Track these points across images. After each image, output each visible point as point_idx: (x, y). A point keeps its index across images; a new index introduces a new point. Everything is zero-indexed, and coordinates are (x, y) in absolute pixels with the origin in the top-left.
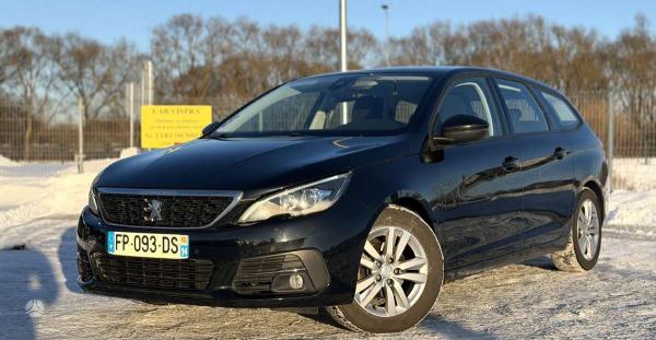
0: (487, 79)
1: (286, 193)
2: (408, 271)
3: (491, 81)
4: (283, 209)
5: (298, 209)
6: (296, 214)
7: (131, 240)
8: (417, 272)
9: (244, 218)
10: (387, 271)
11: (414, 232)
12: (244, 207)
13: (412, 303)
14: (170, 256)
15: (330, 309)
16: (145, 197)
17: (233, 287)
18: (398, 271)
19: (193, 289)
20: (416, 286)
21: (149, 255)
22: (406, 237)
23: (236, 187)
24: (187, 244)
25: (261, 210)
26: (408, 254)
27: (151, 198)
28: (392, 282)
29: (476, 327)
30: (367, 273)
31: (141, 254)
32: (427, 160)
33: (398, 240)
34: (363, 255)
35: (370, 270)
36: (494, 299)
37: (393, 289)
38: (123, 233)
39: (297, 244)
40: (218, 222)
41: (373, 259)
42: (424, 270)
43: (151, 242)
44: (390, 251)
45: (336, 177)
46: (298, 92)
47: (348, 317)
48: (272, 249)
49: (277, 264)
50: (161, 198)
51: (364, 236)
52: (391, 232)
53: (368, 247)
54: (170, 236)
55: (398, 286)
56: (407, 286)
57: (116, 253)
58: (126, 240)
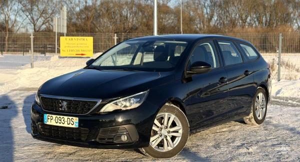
0: (214, 41)
1: (121, 99)
2: (174, 132)
4: (118, 108)
5: (125, 106)
6: (124, 109)
7: (54, 118)
8: (177, 132)
9: (102, 110)
10: (164, 132)
11: (176, 115)
12: (102, 106)
13: (175, 146)
14: (70, 126)
15: (140, 149)
16: (61, 99)
17: (97, 140)
18: (169, 132)
19: (80, 140)
20: (177, 138)
21: (61, 125)
22: (173, 117)
23: (99, 97)
24: (78, 121)
25: (109, 107)
26: (174, 125)
27: (63, 100)
28: (166, 137)
29: (203, 155)
30: (155, 133)
31: (58, 124)
33: (169, 118)
34: (154, 125)
35: (157, 132)
37: (167, 140)
38: (50, 115)
39: (127, 122)
40: (93, 111)
41: (158, 127)
42: (181, 131)
43: (62, 120)
44: (165, 123)
45: (142, 93)
46: (129, 45)
47: (147, 152)
48: (114, 124)
49: (116, 131)
50: (66, 101)
51: (153, 117)
52: (166, 115)
53: (156, 122)
54: (71, 118)
55: (169, 138)
56: (173, 138)
57: (48, 123)
58: (52, 118)
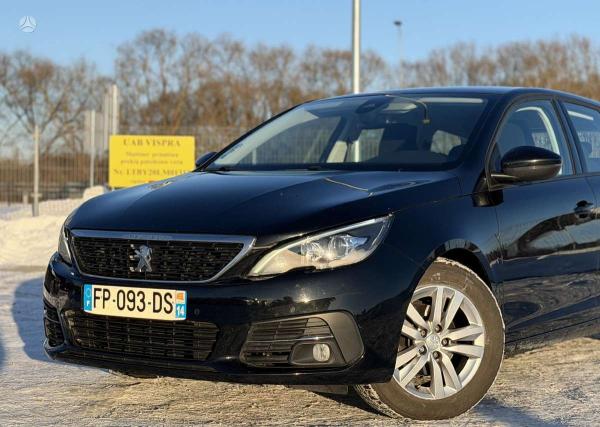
1: (308, 240)
2: (460, 342)
3: (558, 105)
4: (305, 260)
5: (322, 260)
6: (321, 266)
7: (114, 296)
8: (471, 343)
9: (257, 270)
10: (433, 342)
11: (468, 293)
12: (256, 257)
13: (464, 384)
14: (162, 316)
15: (360, 388)
16: (132, 241)
17: (242, 357)
18: (447, 342)
19: (189, 357)
20: (469, 362)
21: (136, 314)
22: (458, 300)
23: (247, 232)
24: (184, 302)
25: (277, 261)
26: (460, 321)
27: (139, 243)
28: (439, 356)
30: (409, 343)
31: (125, 313)
32: (482, 203)
33: (448, 302)
34: (406, 321)
35: (412, 340)
36: (560, 379)
37: (440, 364)
38: (103, 287)
39: (322, 305)
40: (224, 275)
41: (416, 326)
42: (480, 342)
43: (138, 299)
44: (437, 316)
45: (372, 221)
46: (313, 117)
47: (383, 399)
48: (293, 310)
49: (297, 330)
50: (150, 244)
51: (406, 296)
52: (440, 292)
53: (412, 311)
54: (163, 292)
55: (446, 360)
56: (459, 361)
57: (94, 311)
58: (107, 295)
